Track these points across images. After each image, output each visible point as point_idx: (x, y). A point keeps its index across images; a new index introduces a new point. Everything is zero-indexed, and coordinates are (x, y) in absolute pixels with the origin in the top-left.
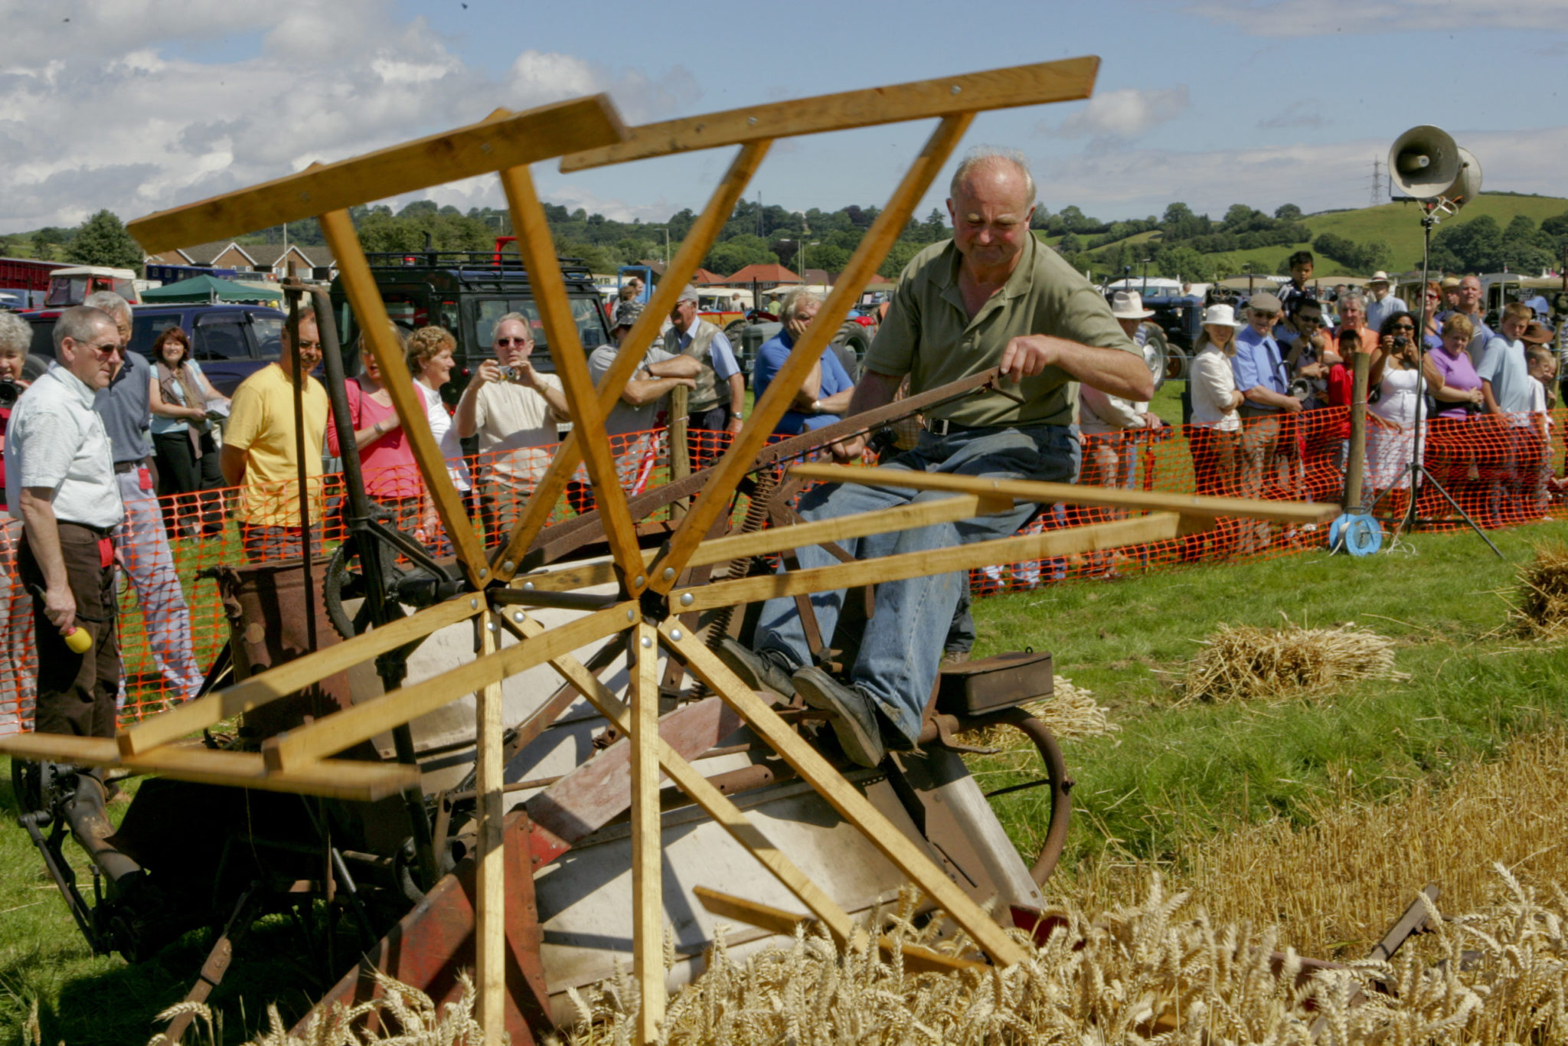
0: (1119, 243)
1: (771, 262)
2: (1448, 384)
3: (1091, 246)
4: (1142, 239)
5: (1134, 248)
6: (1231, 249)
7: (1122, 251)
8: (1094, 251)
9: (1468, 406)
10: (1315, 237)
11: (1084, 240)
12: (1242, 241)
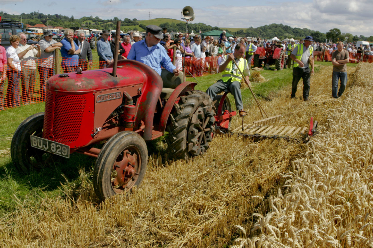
0: (105, 24)
1: (41, 24)
2: (187, 52)
3: (101, 24)
4: (110, 23)
5: (108, 25)
6: (125, 26)
7: (106, 25)
8: (101, 25)
9: (190, 56)
10: (139, 24)
11: (99, 23)
12: (127, 24)
